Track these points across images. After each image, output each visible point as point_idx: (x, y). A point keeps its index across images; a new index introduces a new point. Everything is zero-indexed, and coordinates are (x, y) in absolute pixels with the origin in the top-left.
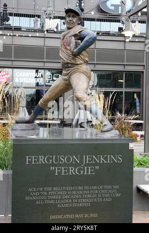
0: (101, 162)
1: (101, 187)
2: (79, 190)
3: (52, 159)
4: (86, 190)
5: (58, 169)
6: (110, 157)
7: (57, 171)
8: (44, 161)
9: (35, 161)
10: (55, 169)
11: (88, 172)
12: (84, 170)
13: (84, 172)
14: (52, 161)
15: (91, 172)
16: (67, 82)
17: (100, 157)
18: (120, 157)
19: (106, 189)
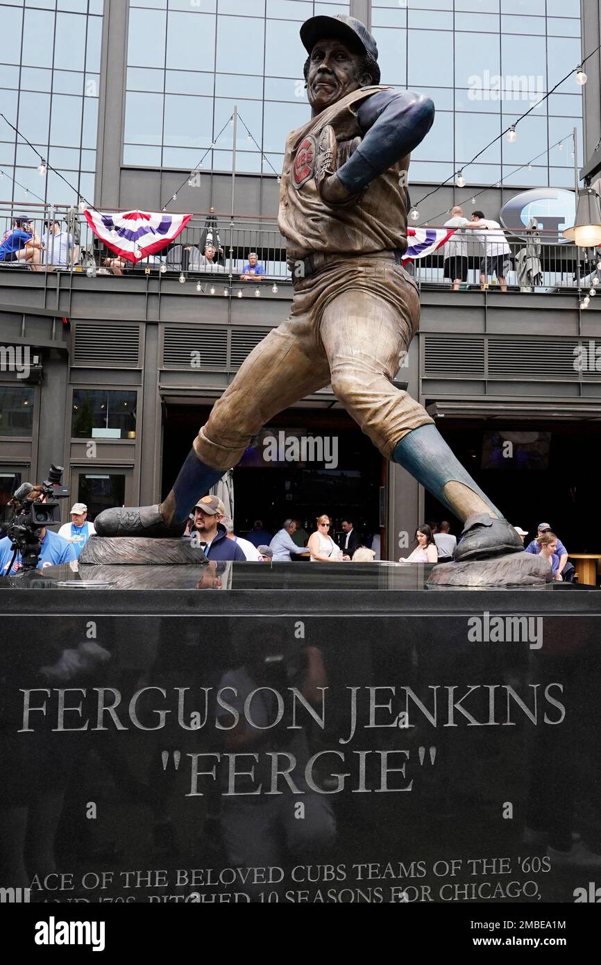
0: (451, 724)
1: (452, 868)
2: (325, 887)
3: (171, 703)
4: (365, 884)
5: (205, 764)
6: (501, 694)
7: (195, 775)
8: (124, 717)
9: (71, 719)
10: (186, 762)
11: (373, 779)
12: (350, 766)
13: (352, 782)
14: (172, 719)
15: (393, 780)
16: (308, 341)
17: (443, 695)
18: (554, 693)
19: (478, 880)
